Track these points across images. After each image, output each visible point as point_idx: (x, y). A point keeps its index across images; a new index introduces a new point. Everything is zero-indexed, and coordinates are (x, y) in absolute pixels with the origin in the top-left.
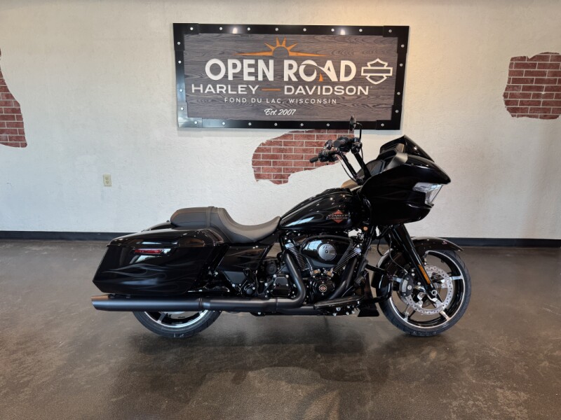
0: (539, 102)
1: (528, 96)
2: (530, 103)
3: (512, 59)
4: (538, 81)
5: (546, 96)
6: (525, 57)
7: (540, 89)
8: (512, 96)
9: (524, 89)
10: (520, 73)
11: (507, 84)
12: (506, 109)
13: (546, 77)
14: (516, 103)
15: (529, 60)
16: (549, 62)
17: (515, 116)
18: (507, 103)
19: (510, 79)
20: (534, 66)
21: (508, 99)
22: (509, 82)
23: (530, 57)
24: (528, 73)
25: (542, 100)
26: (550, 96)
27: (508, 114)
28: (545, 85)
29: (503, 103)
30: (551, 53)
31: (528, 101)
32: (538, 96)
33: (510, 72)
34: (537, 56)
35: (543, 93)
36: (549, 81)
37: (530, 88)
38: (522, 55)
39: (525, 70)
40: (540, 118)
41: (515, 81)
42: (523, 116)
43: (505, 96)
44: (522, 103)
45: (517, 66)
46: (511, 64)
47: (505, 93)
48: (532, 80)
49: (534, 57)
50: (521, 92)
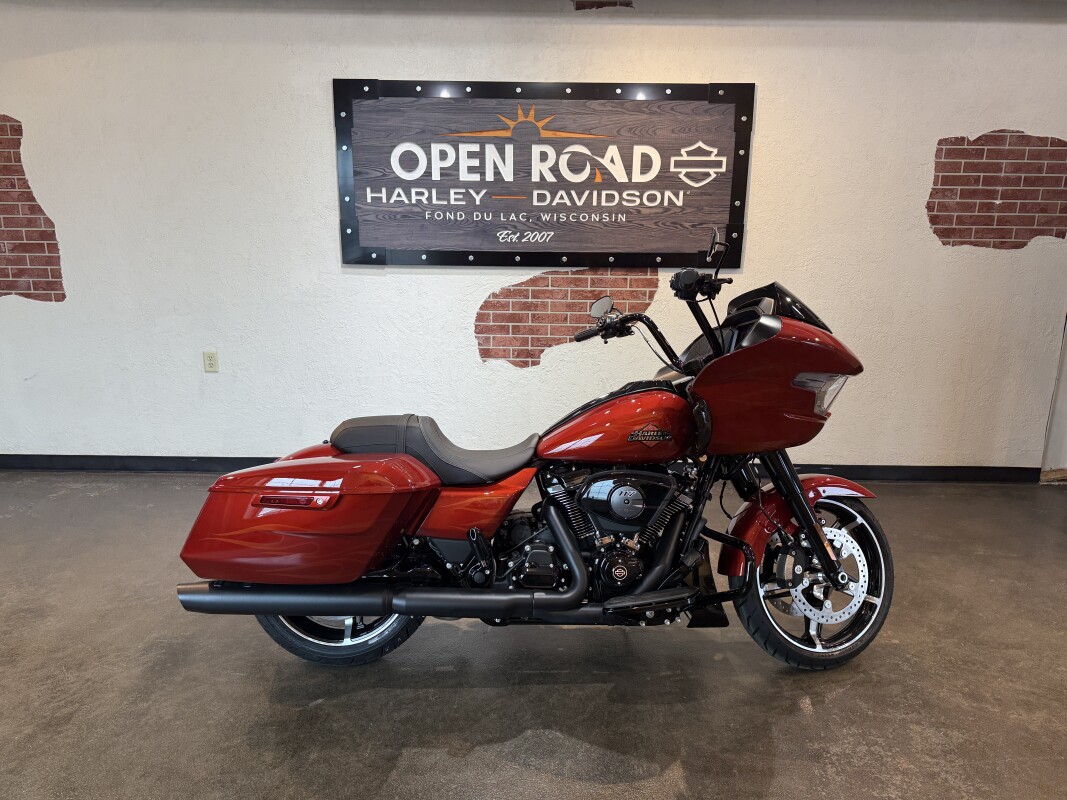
0: (992, 218)
1: (970, 207)
2: (975, 221)
3: (941, 142)
4: (987, 180)
5: (1002, 208)
6: (963, 139)
7: (992, 194)
8: (943, 207)
9: (963, 194)
10: (956, 167)
11: (932, 186)
12: (931, 231)
13: (1003, 174)
14: (949, 220)
15: (970, 143)
16: (1007, 147)
17: (949, 243)
18: (933, 220)
19: (936, 177)
20: (979, 154)
21: (935, 213)
22: (935, 183)
23: (972, 139)
24: (969, 167)
25: (996, 215)
26: (1010, 208)
27: (936, 241)
28: (1000, 188)
29: (927, 219)
30: (1009, 131)
31: (971, 216)
32: (989, 207)
33: (937, 163)
34: (984, 135)
35: (998, 202)
36: (1007, 182)
37: (974, 194)
38: (959, 136)
39: (963, 161)
40: (995, 247)
41: (946, 181)
42: (962, 243)
43: (930, 207)
44: (960, 220)
45: (949, 153)
46: (939, 151)
47: (928, 203)
48: (977, 180)
49: (979, 138)
50: (958, 200)
